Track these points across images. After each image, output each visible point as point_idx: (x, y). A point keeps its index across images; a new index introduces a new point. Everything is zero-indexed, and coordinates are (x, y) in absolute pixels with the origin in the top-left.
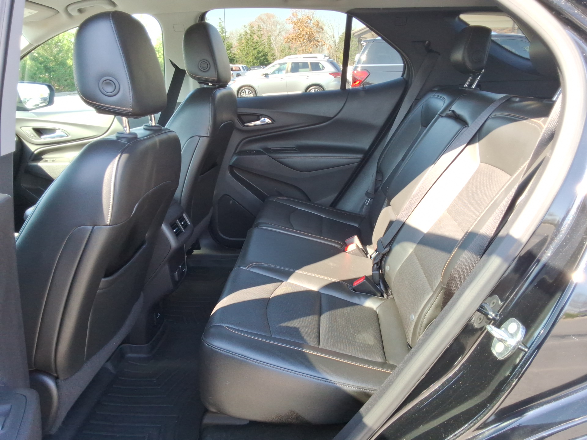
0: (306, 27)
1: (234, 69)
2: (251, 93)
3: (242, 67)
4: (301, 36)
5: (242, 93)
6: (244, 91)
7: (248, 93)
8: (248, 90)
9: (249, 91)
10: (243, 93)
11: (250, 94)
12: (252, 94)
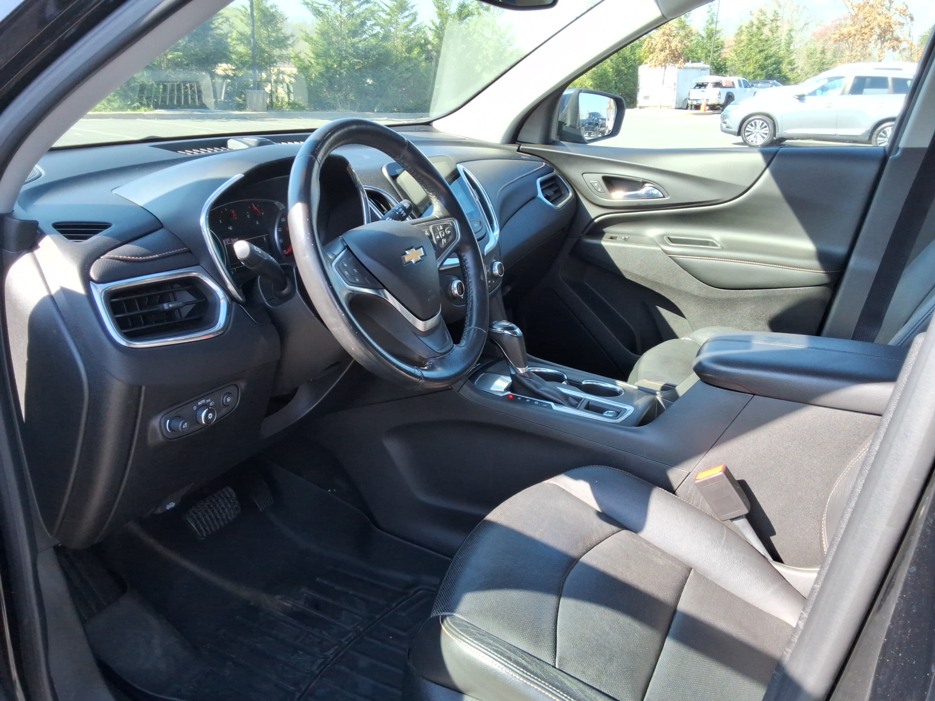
0: (879, 14)
1: (724, 84)
2: (765, 127)
3: (739, 81)
4: (867, 30)
5: (749, 126)
6: (753, 123)
7: (761, 127)
8: (761, 122)
9: (763, 124)
10: (752, 126)
11: (763, 128)
12: (767, 128)
